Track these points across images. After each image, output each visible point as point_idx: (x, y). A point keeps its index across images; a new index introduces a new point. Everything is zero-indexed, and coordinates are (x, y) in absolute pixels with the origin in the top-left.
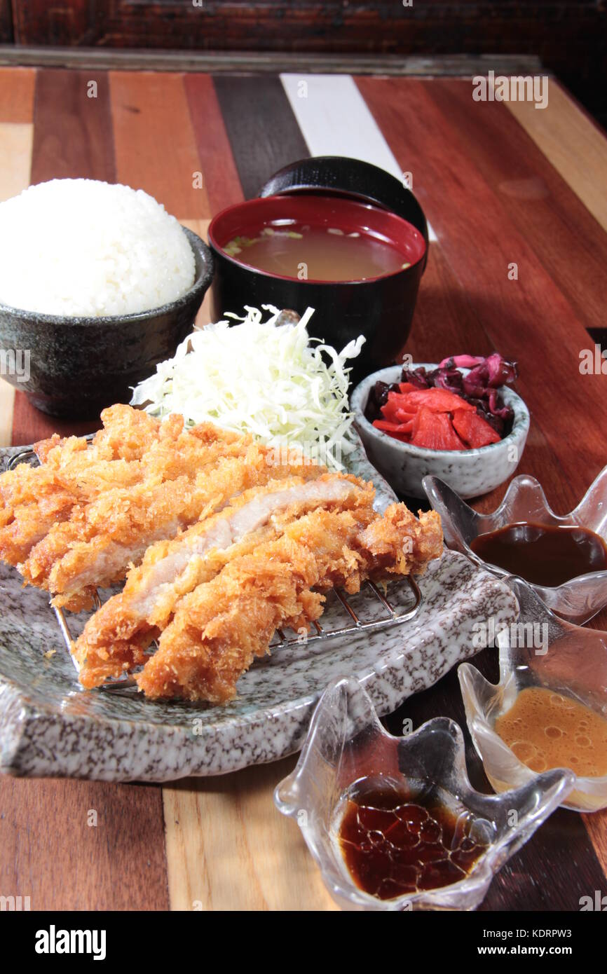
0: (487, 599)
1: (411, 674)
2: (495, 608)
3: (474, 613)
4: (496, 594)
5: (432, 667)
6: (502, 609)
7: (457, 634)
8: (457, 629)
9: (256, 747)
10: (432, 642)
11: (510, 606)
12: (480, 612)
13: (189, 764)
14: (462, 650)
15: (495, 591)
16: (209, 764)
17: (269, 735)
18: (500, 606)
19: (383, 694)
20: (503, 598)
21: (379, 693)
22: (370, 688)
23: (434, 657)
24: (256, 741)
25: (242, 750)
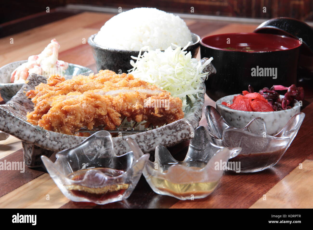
0: (177, 124)
1: (138, 143)
2: (181, 128)
3: (171, 128)
4: (182, 122)
5: (148, 143)
6: (184, 130)
7: (162, 134)
8: (162, 132)
9: (64, 144)
10: (150, 134)
11: (188, 129)
12: (173, 128)
13: (34, 138)
14: (163, 141)
15: (181, 122)
16: (43, 142)
17: (70, 142)
18: (183, 128)
19: (124, 146)
20: (185, 125)
21: (123, 146)
22: (119, 142)
23: (150, 140)
24: (64, 142)
25: (58, 143)
